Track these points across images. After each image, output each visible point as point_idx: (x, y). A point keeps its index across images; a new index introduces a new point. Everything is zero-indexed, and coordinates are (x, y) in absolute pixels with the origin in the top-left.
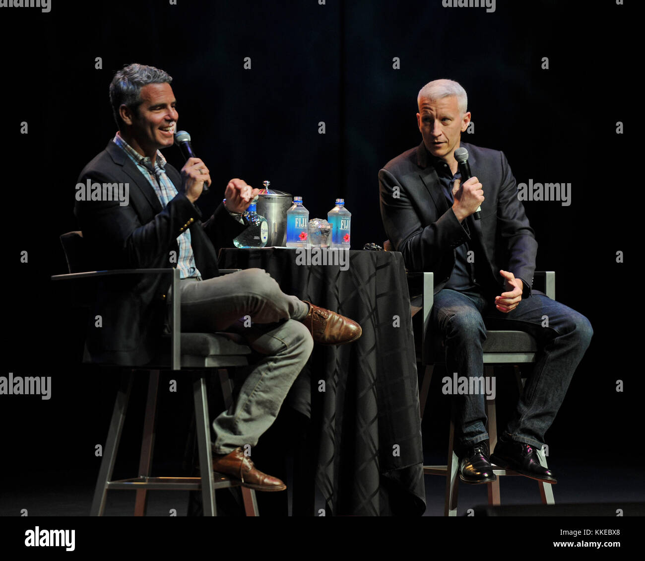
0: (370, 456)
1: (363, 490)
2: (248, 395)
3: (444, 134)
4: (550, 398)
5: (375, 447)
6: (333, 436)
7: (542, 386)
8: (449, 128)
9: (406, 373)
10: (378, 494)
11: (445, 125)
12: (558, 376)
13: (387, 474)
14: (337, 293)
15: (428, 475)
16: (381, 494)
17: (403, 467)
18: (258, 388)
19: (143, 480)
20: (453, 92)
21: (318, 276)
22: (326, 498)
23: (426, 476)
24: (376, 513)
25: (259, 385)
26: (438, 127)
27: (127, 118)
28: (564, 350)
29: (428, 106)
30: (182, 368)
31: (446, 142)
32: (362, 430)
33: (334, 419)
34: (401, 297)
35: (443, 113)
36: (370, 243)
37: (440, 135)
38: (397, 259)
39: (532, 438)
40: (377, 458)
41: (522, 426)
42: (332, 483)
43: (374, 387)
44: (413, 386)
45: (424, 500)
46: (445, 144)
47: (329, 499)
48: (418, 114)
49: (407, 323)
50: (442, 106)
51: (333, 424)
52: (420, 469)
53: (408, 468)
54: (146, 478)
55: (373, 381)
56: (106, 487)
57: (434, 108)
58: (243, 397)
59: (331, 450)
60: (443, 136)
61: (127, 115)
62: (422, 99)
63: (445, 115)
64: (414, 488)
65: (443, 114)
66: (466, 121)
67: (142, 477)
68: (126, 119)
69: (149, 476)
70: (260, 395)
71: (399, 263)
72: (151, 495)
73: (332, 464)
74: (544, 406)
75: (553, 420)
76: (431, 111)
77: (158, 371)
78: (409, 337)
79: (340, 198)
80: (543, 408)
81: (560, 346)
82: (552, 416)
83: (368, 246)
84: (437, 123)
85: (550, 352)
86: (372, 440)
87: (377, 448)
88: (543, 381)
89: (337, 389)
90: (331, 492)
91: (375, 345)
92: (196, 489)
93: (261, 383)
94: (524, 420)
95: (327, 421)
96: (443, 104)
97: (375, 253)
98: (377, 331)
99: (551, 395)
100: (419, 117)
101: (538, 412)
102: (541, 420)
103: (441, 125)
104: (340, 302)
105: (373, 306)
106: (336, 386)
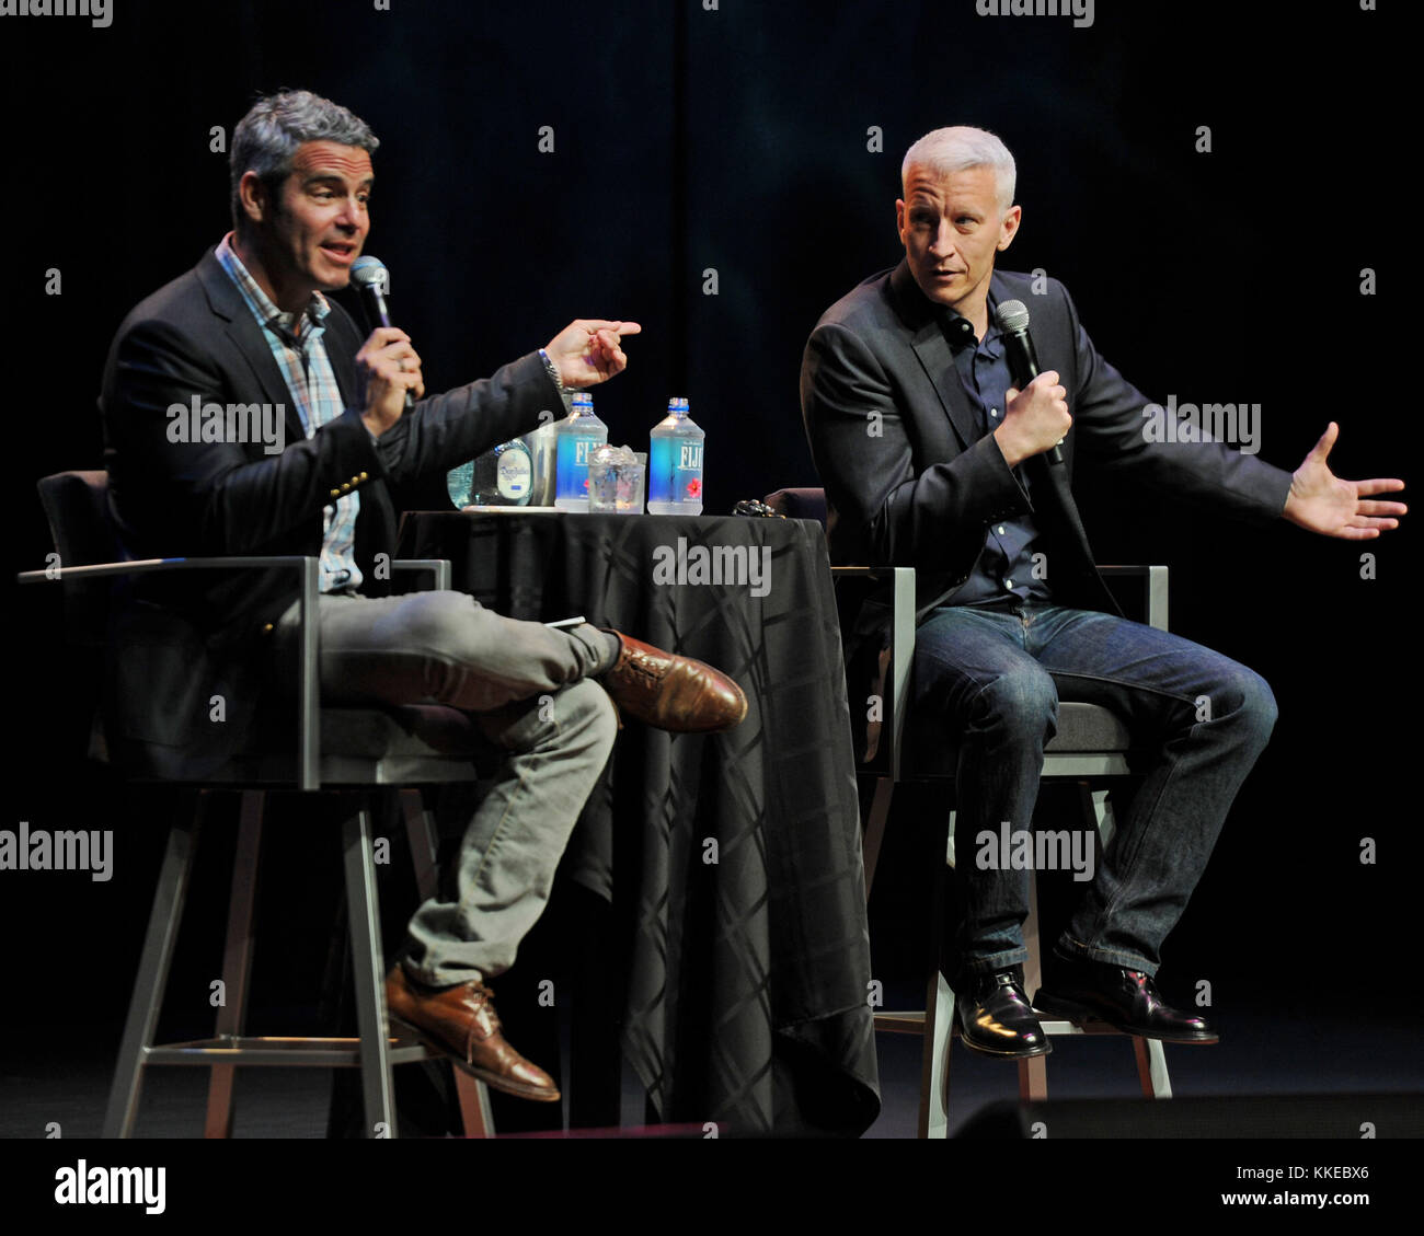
0: (749, 989)
1: (732, 1065)
2: (482, 851)
3: (960, 253)
4: (1175, 864)
5: (760, 968)
6: (663, 945)
7: (1155, 836)
8: (974, 240)
9: (832, 797)
10: (768, 1074)
11: (963, 232)
12: (1195, 813)
13: (790, 1031)
14: (672, 616)
15: (885, 1034)
16: (775, 1077)
17: (827, 1015)
18: (503, 832)
19: (227, 1045)
20: (987, 159)
21: (629, 575)
22: (647, 1085)
23: (880, 1037)
24: (764, 1121)
25: (506, 825)
26: (948, 237)
27: (255, 204)
28: (1212, 753)
29: (926, 185)
30: (323, 786)
31: (962, 272)
32: (729, 930)
33: (666, 905)
34: (820, 623)
35: (961, 203)
36: (749, 499)
37: (951, 255)
38: (810, 537)
39: (1134, 953)
40: (764, 993)
41: (1110, 926)
42: (661, 1048)
43: (759, 830)
44: (850, 829)
45: (877, 1092)
46: (961, 277)
47: (652, 1089)
48: (899, 201)
49: (834, 685)
50: (959, 189)
51: (663, 915)
52: (867, 1017)
53: (838, 1015)
54: (232, 1038)
55: (754, 818)
56: (142, 1060)
57: (940, 192)
58: (470, 856)
59: (657, 974)
60: (957, 256)
61: (255, 198)
62: (914, 171)
63: (965, 210)
64: (852, 1063)
65: (960, 207)
66: (1008, 226)
67: (223, 1037)
68: (251, 206)
69: (239, 1035)
70: (510, 849)
71: (815, 547)
72: (248, 1077)
73: (661, 1005)
74: (1160, 881)
75: (1180, 914)
76: (934, 198)
77: (262, 794)
78: (837, 716)
79: (679, 397)
80: (1159, 886)
81: (1201, 744)
82: (1179, 905)
83: (743, 506)
84: (945, 226)
85: (1179, 757)
86: (753, 952)
87: (766, 970)
88: (1159, 823)
89: (671, 835)
90: (659, 1072)
91: (761, 734)
92: (349, 1064)
93: (509, 820)
94: (1114, 914)
95: (649, 908)
96: (962, 185)
97: (759, 522)
98: (764, 701)
99: (1177, 856)
100: (901, 209)
101: (1146, 895)
102: (1154, 913)
103: (954, 231)
104: (680, 636)
105: (756, 645)
106: (670, 829)
